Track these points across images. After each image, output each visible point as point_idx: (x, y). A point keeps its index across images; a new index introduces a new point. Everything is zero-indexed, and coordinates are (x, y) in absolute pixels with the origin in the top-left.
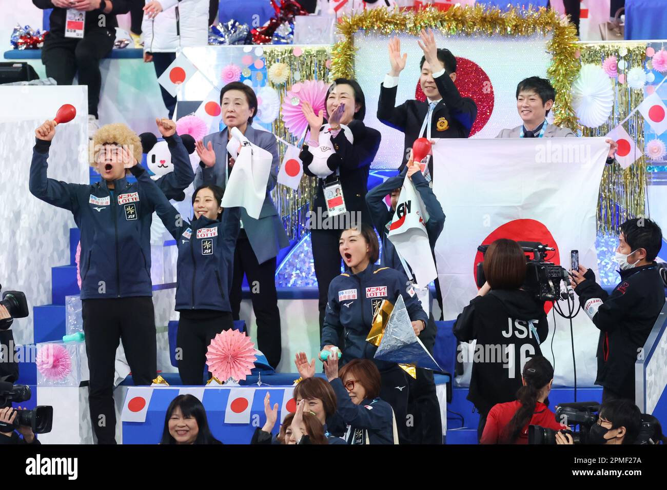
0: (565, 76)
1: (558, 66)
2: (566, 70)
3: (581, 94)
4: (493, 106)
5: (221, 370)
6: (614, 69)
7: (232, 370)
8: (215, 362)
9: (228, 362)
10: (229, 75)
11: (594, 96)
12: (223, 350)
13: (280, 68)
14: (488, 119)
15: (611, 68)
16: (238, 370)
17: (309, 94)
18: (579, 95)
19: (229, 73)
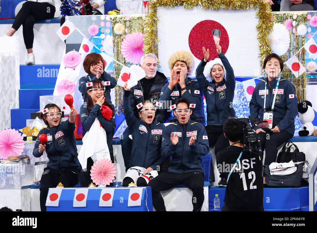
0: (265, 29)
1: (262, 24)
2: (266, 26)
3: (274, 39)
4: (228, 45)
5: (97, 179)
6: (290, 25)
7: (103, 179)
8: (94, 175)
9: (101, 175)
10: (93, 30)
11: (280, 40)
12: (99, 169)
13: (120, 26)
14: (226, 52)
15: (289, 25)
16: (106, 180)
17: (135, 40)
18: (272, 39)
19: (93, 29)
